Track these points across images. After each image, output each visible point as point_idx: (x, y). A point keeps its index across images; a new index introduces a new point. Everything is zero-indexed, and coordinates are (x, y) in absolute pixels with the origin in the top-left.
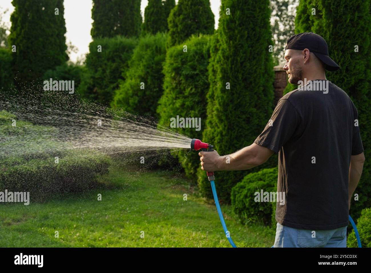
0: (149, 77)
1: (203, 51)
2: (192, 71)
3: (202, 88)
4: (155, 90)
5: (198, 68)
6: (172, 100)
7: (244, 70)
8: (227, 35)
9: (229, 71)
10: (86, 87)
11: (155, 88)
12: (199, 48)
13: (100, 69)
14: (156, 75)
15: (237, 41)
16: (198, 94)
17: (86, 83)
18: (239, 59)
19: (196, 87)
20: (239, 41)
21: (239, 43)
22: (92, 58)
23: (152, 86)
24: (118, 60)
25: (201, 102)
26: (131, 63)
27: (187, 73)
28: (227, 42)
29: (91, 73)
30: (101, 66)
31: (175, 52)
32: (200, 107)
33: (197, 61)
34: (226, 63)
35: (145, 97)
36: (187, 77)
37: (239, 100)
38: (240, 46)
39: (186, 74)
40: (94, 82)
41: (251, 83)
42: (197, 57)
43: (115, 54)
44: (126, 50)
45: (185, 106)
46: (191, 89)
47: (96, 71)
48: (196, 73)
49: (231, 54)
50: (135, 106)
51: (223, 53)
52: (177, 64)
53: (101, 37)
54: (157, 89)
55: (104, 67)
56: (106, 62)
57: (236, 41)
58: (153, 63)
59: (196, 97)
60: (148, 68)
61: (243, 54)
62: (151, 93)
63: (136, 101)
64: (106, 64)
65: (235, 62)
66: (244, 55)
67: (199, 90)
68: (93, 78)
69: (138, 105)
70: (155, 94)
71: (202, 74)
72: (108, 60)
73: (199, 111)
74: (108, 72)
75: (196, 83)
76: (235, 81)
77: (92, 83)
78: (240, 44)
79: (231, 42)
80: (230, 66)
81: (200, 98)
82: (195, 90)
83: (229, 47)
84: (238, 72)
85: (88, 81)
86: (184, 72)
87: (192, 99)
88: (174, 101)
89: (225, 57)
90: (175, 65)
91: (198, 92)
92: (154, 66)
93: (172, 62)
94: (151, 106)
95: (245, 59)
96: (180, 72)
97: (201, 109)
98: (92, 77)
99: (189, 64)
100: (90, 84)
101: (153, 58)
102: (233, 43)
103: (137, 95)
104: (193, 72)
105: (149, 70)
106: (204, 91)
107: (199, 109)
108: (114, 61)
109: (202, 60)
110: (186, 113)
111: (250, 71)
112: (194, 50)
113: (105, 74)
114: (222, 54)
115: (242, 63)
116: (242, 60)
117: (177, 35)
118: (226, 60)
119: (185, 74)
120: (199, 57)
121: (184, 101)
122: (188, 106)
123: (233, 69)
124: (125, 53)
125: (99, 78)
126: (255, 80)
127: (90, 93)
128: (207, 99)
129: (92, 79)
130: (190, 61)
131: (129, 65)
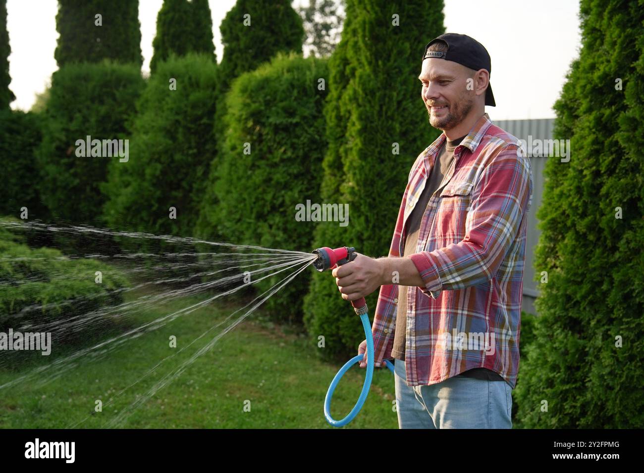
0: (181, 130)
1: (305, 81)
2: (287, 119)
3: (306, 149)
4: (191, 152)
5: (298, 112)
6: (245, 171)
7: (402, 116)
8: (370, 50)
9: (376, 118)
10: (54, 145)
11: (190, 148)
12: (296, 77)
13: (78, 115)
14: (193, 126)
15: (392, 61)
16: (299, 160)
17: (52, 140)
18: (395, 94)
19: (293, 147)
20: (395, 61)
21: (396, 64)
22: (64, 97)
23: (186, 146)
24: (109, 101)
25: (302, 174)
26: (142, 105)
27: (278, 122)
28: (370, 63)
29: (62, 123)
30: (80, 111)
31: (253, 83)
32: (303, 184)
33: (296, 99)
34: (370, 102)
35: (173, 165)
36: (277, 129)
37: (395, 173)
38: (397, 70)
39: (275, 124)
40: (67, 137)
41: (415, 140)
42: (295, 93)
43: (104, 90)
44: (123, 83)
45: (273, 182)
46: (285, 152)
47: (71, 119)
48: (295, 120)
49: (379, 85)
50: (155, 181)
51: (363, 84)
52: (257, 105)
53: (77, 62)
54: (195, 151)
55: (85, 111)
56: (89, 103)
57: (389, 60)
58: (186, 106)
59: (293, 167)
60: (177, 113)
61: (402, 85)
62: (184, 158)
63: (158, 173)
64: (88, 108)
65: (387, 100)
66: (404, 87)
67: (301, 153)
68: (66, 130)
69: (161, 178)
70: (190, 159)
71: (307, 123)
72: (93, 100)
73: (301, 192)
74: (93, 120)
75: (295, 140)
76: (388, 136)
77: (64, 138)
78: (396, 68)
79: (380, 63)
80: (377, 108)
81: (301, 168)
82: (293, 153)
83: (375, 72)
84: (392, 118)
85: (57, 135)
86: (271, 120)
87: (285, 169)
88: (249, 172)
89: (368, 92)
90: (254, 106)
91: (298, 157)
92: (189, 109)
93: (248, 101)
94: (182, 180)
95: (404, 95)
96: (263, 120)
97: (304, 189)
98: (64, 129)
99: (281, 105)
100: (60, 140)
101: (187, 96)
102: (384, 64)
103: (158, 160)
104: (290, 120)
105: (179, 118)
106: (311, 155)
107: (299, 188)
108: (102, 102)
109: (305, 99)
110: (274, 195)
111: (414, 118)
112: (287, 80)
113: (87, 125)
114: (361, 86)
115: (399, 103)
116: (400, 98)
117: (239, 55)
118: (369, 97)
119: (274, 122)
120: (299, 92)
121: (270, 173)
122: (278, 183)
123: (384, 113)
124: (121, 89)
125: (77, 131)
126: (422, 135)
127: (61, 157)
128: (324, 170)
129: (64, 133)
130: (282, 101)
131: (138, 108)
